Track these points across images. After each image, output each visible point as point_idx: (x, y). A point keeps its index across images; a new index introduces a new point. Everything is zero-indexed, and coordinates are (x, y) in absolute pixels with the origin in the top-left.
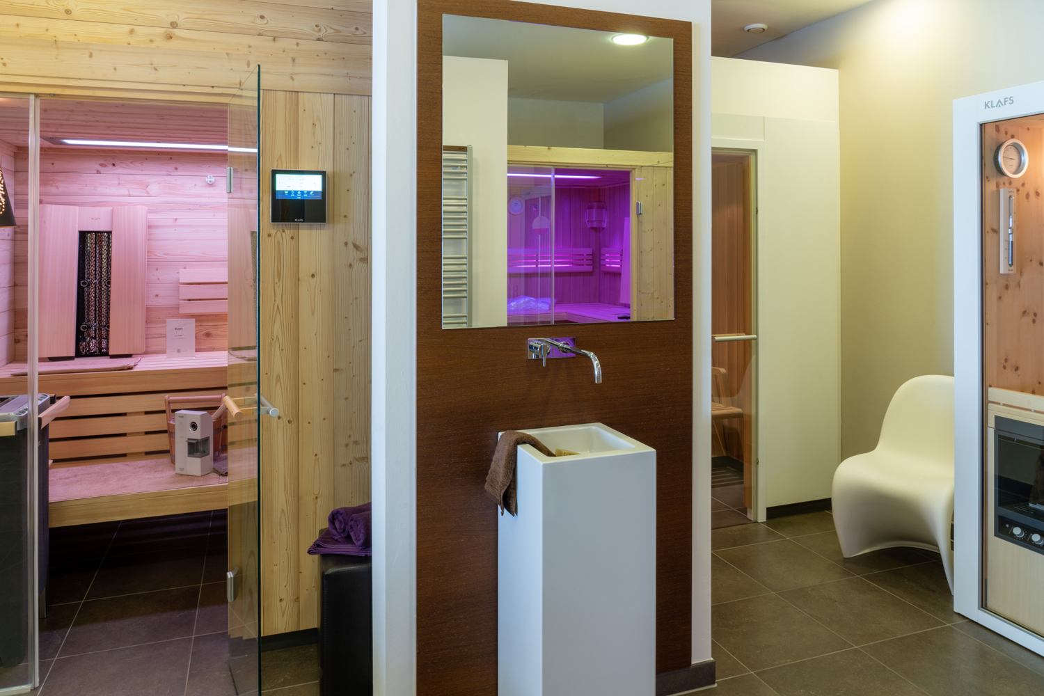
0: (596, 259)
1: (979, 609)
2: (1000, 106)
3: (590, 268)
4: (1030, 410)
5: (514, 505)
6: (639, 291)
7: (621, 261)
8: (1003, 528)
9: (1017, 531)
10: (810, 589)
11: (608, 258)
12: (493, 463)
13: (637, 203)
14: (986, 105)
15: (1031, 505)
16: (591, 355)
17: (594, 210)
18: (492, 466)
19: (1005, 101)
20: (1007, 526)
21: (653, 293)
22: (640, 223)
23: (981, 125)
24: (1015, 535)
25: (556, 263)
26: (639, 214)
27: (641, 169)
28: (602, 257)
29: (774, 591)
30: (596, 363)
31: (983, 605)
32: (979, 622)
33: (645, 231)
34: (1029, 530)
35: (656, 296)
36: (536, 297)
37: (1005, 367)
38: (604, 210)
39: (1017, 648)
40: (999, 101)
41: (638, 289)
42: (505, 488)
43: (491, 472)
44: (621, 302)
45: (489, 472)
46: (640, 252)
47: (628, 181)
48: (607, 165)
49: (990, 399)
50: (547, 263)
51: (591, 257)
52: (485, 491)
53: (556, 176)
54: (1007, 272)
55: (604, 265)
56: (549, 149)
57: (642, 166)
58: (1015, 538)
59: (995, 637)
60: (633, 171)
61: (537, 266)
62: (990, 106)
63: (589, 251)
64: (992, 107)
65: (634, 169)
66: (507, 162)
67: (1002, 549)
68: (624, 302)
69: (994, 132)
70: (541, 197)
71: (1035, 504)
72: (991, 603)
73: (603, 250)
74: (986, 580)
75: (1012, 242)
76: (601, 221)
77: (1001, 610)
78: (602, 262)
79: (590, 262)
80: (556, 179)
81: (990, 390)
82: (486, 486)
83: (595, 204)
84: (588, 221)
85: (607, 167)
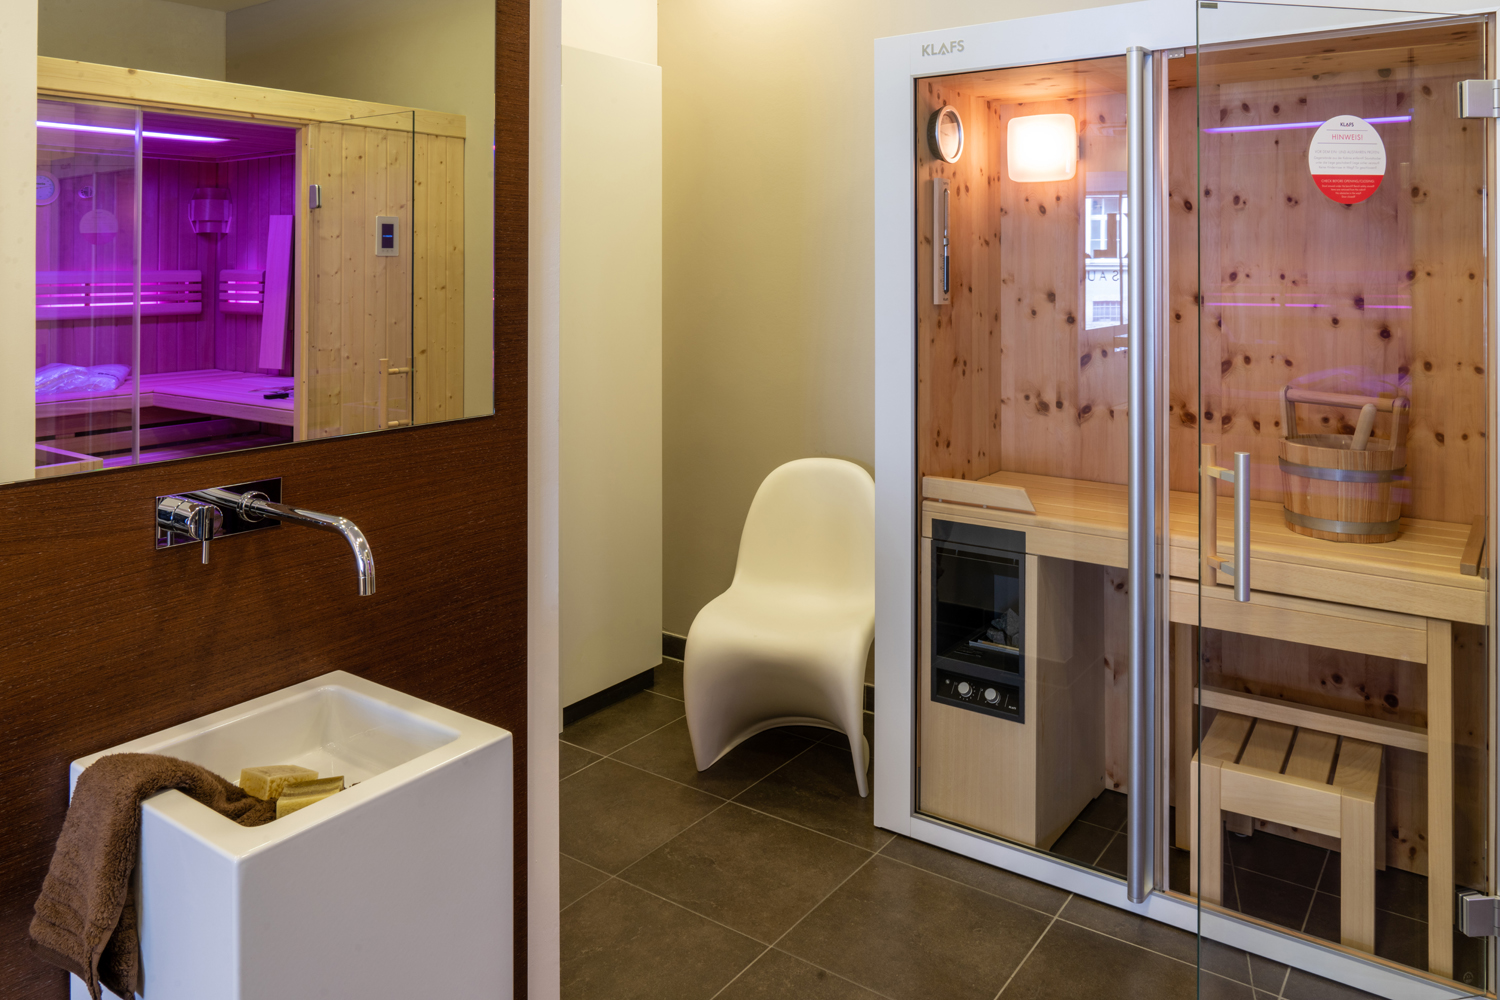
0: (209, 290)
1: (911, 816)
2: (944, 53)
3: (196, 307)
4: (980, 506)
5: (134, 972)
6: (312, 346)
7: (262, 292)
8: (943, 690)
9: (964, 688)
10: (667, 850)
11: (232, 287)
12: (56, 858)
13: (312, 189)
14: (924, 51)
15: (972, 643)
16: (342, 523)
17: (208, 201)
18: (56, 867)
19: (952, 47)
20: (948, 682)
21: (339, 350)
22: (315, 223)
23: (916, 80)
24: (960, 694)
25: (144, 298)
26: (315, 207)
27: (319, 127)
28: (222, 287)
29: (612, 872)
30: (358, 541)
31: (917, 809)
32: (913, 836)
33: (324, 239)
34: (979, 685)
35: (344, 354)
36: (86, 364)
37: (937, 444)
38: (226, 203)
39: (969, 864)
40: (944, 46)
41: (310, 343)
42: (107, 936)
43: (51, 887)
44: (262, 365)
45: (46, 884)
46: (316, 276)
47: (293, 149)
48: (252, 114)
49: (925, 494)
50: (129, 299)
51: (198, 287)
52: (33, 944)
53: (146, 134)
54: (943, 303)
55: (227, 301)
56: (130, 72)
57: (321, 122)
58: (961, 700)
59: (938, 855)
60: (303, 129)
61: (87, 304)
62: (930, 53)
63: (196, 276)
64: (933, 54)
65: (306, 125)
66: (35, 91)
67: (945, 717)
68: (267, 367)
69: (928, 93)
70: (97, 173)
71: (976, 641)
72: (927, 803)
73: (224, 273)
74: (920, 768)
75: (948, 257)
76: (218, 222)
77: (941, 810)
78: (222, 296)
79: (198, 296)
80: (146, 141)
81: (926, 480)
82: (35, 929)
83: (209, 191)
84: (194, 222)
85: (253, 118)
